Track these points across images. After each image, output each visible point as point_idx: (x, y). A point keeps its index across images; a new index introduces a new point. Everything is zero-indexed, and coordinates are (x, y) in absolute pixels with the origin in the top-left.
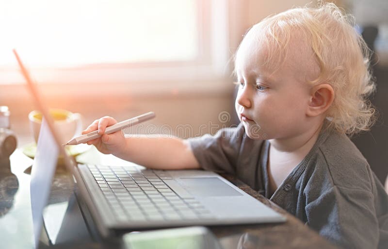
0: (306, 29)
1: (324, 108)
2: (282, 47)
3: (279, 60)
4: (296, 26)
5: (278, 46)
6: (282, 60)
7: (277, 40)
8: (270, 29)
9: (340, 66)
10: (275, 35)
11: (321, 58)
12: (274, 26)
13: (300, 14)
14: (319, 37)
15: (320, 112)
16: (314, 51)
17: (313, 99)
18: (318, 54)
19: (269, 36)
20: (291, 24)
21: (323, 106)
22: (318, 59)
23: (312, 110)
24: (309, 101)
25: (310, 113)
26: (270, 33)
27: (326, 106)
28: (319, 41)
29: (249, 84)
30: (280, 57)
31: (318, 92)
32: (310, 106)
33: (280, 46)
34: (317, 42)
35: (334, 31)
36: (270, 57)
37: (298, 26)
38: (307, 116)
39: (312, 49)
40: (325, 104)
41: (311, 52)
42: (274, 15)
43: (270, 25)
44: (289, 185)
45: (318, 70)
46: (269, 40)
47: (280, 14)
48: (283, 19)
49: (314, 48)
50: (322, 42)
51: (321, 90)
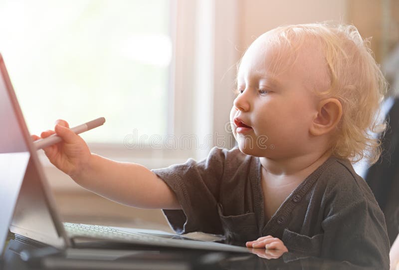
0: (322, 39)
1: (329, 127)
2: (294, 49)
5: (290, 47)
7: (289, 42)
9: (352, 86)
10: (289, 38)
11: (333, 71)
12: (288, 30)
14: (334, 49)
15: (324, 132)
16: (327, 61)
17: (318, 115)
18: (331, 65)
19: (282, 39)
21: (328, 125)
23: (316, 127)
24: (314, 116)
25: (313, 130)
26: (284, 36)
27: (331, 126)
28: (334, 52)
31: (325, 108)
32: (314, 122)
33: (292, 48)
34: (332, 53)
38: (311, 134)
39: (325, 58)
40: (331, 122)
41: (324, 61)
45: (328, 82)
46: (281, 41)
49: (327, 59)
50: (337, 54)
51: (328, 105)
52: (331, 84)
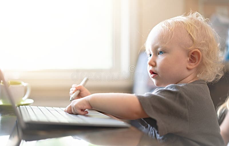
2: (171, 30)
3: (170, 37)
5: (168, 30)
6: (171, 37)
7: (168, 28)
9: (204, 41)
10: (167, 26)
14: (190, 25)
15: (194, 66)
16: (188, 32)
17: (190, 59)
18: (191, 34)
21: (196, 63)
22: (191, 36)
23: (190, 65)
24: (188, 60)
25: (189, 67)
30: (170, 36)
31: (192, 55)
32: (188, 63)
33: (170, 31)
36: (165, 36)
38: (188, 69)
40: (197, 61)
41: (187, 32)
45: (191, 42)
46: (163, 28)
50: (192, 28)
52: (193, 43)
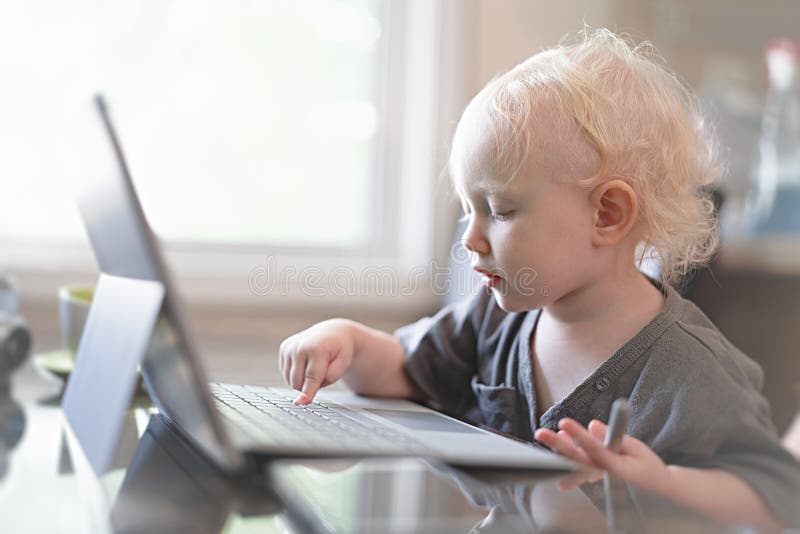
0: (558, 86)
1: (624, 227)
2: (519, 128)
3: (517, 155)
4: (540, 84)
5: (511, 128)
6: (522, 152)
7: (507, 117)
8: (494, 101)
10: (504, 109)
11: (596, 135)
12: (501, 94)
13: (549, 60)
14: (585, 95)
15: (619, 236)
16: (579, 124)
17: (600, 213)
18: (589, 127)
19: (493, 114)
20: (531, 83)
21: (622, 223)
22: (592, 137)
23: (602, 234)
24: (594, 219)
25: (599, 239)
26: (495, 107)
27: (627, 223)
28: (586, 103)
29: (478, 209)
30: (518, 148)
31: (605, 198)
32: (597, 226)
33: (514, 128)
34: (583, 104)
35: (614, 77)
37: (543, 84)
38: (595, 246)
39: (575, 119)
40: (625, 219)
41: (574, 125)
42: (505, 73)
43: (494, 92)
44: (605, 380)
45: (594, 157)
47: (515, 70)
48: (516, 77)
49: (579, 119)
50: (593, 105)
51: (609, 193)
52: (602, 159)
